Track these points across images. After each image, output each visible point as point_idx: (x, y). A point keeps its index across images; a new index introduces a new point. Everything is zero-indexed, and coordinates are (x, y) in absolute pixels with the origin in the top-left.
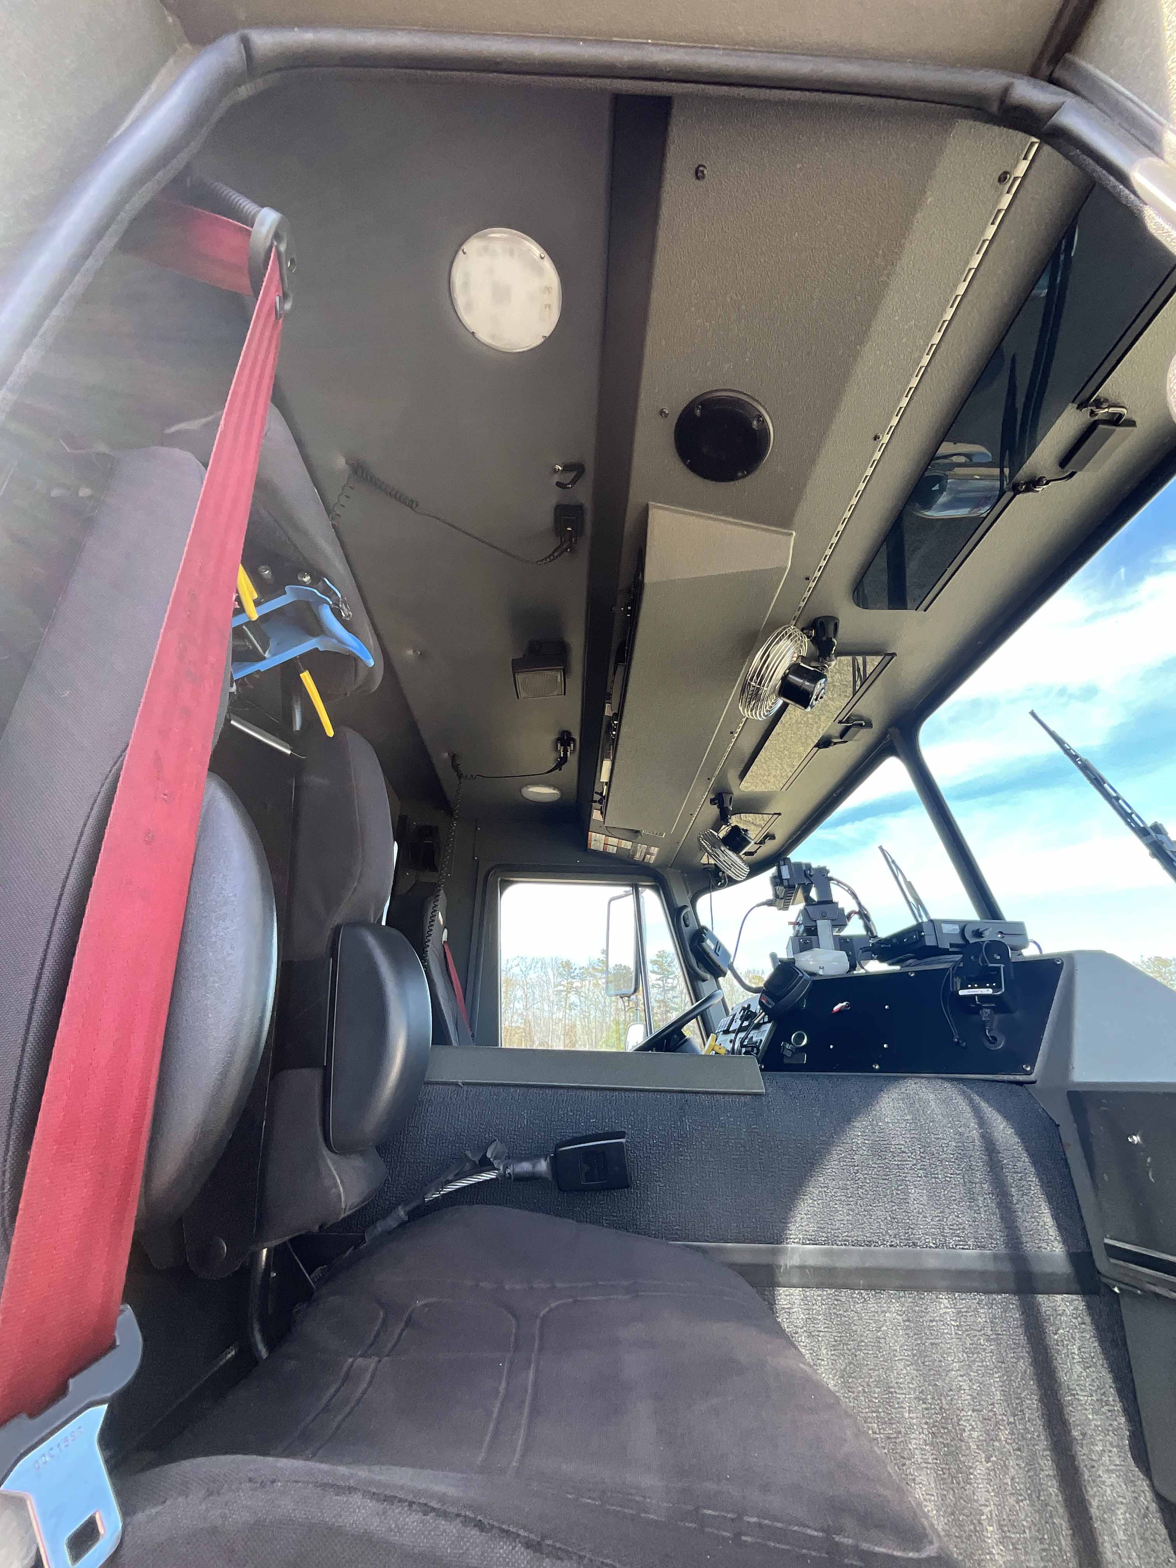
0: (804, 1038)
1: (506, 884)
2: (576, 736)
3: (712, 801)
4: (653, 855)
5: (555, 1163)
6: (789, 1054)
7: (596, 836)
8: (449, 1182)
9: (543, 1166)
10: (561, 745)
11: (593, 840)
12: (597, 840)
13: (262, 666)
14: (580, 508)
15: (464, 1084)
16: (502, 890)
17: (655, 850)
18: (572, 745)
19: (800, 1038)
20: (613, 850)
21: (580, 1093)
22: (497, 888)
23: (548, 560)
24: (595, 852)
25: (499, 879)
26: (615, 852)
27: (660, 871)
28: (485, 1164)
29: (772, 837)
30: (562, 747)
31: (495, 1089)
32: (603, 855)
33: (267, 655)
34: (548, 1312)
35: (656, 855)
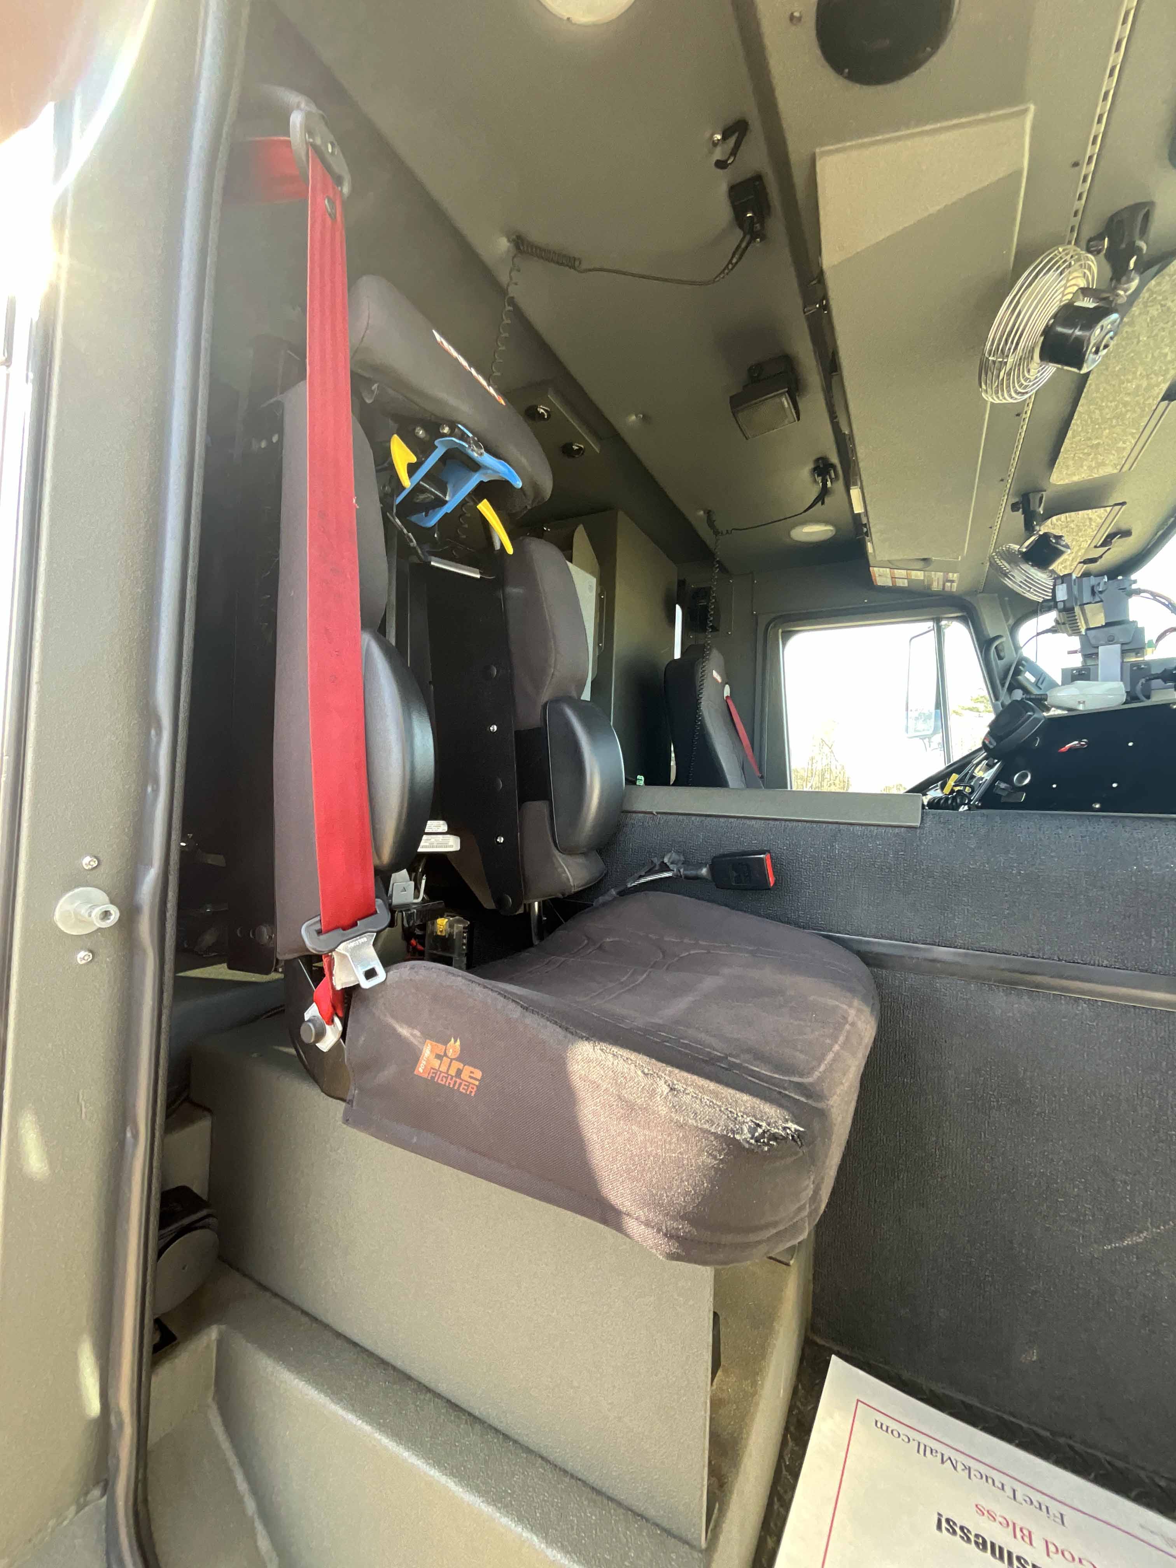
0: (1027, 776)
1: (788, 635)
2: (835, 459)
3: (1015, 507)
4: (955, 582)
5: (712, 869)
6: (1004, 794)
7: (879, 571)
8: (641, 877)
9: (704, 871)
10: (818, 476)
11: (877, 575)
12: (881, 576)
13: (448, 509)
14: (758, 177)
15: (658, 813)
16: (785, 640)
17: (954, 576)
18: (832, 472)
19: (1024, 777)
20: (904, 583)
21: (748, 822)
22: (778, 641)
23: (730, 266)
24: (884, 589)
25: (780, 631)
26: (906, 585)
27: (968, 598)
28: (665, 868)
29: (1127, 533)
30: (820, 478)
31: (681, 817)
32: (893, 590)
33: (447, 498)
34: (688, 955)
35: (957, 582)
